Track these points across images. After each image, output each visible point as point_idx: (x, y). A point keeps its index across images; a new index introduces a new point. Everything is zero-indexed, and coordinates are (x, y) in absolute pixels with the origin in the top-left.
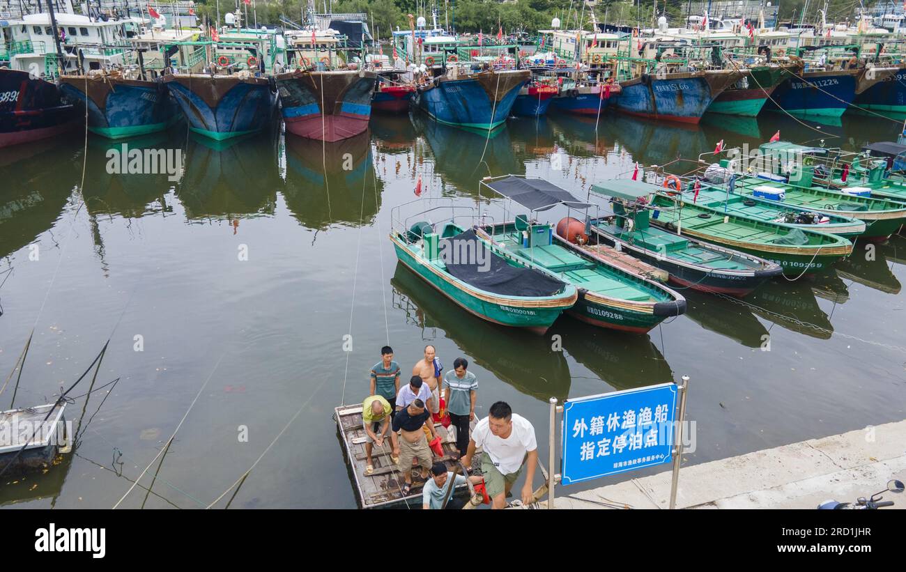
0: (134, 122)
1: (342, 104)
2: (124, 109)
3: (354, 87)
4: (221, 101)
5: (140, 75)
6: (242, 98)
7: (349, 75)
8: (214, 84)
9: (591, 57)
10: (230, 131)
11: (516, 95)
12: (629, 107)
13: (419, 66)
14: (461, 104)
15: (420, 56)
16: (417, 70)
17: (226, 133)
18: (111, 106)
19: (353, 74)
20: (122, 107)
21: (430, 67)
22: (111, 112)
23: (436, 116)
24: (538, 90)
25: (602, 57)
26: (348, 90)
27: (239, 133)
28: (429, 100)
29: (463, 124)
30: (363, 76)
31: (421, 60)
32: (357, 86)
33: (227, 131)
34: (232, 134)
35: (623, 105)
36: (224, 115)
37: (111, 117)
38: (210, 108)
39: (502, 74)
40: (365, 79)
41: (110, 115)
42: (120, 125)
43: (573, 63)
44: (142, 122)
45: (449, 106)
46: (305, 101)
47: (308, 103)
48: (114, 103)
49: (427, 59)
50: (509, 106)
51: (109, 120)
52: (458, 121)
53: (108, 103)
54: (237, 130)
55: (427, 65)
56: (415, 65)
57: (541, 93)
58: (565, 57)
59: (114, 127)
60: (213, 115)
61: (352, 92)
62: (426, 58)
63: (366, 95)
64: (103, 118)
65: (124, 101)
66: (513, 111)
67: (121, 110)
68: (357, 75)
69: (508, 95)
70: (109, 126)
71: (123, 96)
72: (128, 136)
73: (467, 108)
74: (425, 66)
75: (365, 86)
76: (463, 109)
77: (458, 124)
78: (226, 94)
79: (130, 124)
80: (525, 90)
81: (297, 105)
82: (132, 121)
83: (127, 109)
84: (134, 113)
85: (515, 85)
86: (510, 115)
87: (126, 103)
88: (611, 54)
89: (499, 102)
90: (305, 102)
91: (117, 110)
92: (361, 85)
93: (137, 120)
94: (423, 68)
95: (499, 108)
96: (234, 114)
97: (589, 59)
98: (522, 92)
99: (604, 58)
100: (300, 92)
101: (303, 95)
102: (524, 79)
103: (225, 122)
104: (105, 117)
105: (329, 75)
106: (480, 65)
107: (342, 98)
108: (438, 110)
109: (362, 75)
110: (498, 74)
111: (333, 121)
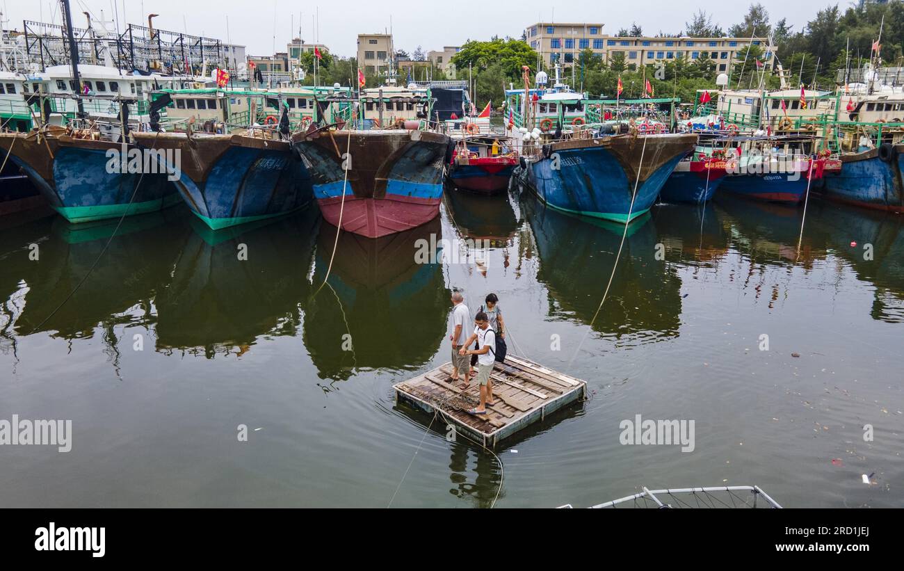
0: (104, 200)
1: (386, 182)
2: (84, 182)
3: (404, 156)
4: (209, 172)
5: (121, 137)
6: (245, 169)
7: (394, 137)
8: (194, 148)
9: (777, 122)
10: (232, 216)
11: (670, 171)
12: (848, 193)
13: (531, 131)
14: (581, 182)
15: (533, 118)
16: (528, 136)
17: (223, 220)
18: (63, 177)
19: (401, 135)
20: (82, 179)
21: (546, 133)
22: (64, 186)
23: (545, 199)
24: (706, 165)
25: (794, 122)
26: (395, 161)
27: (248, 219)
28: (538, 176)
29: (583, 213)
30: (418, 139)
31: (534, 123)
32: (411, 154)
33: (226, 217)
34: (235, 221)
35: (836, 190)
36: (219, 193)
37: (65, 193)
38: (195, 183)
39: (649, 140)
40: (421, 144)
41: (63, 189)
42: (80, 204)
43: (748, 129)
44: (117, 199)
45: (564, 186)
46: (331, 176)
47: (337, 180)
48: (66, 173)
49: (543, 122)
50: (657, 189)
51: (62, 197)
52: (578, 208)
53: (57, 173)
54: (244, 215)
55: (542, 130)
56: (526, 130)
57: (711, 170)
58: (736, 123)
59: (72, 206)
60: (200, 193)
61: (404, 163)
62: (541, 120)
63: (428, 170)
64: (54, 193)
65: (82, 171)
66: (664, 195)
67: (80, 183)
68: (408, 137)
69: (658, 172)
70: (64, 206)
71: (77, 163)
72: (94, 218)
73: (590, 190)
74: (540, 131)
75: (424, 155)
76: (585, 191)
77: (576, 212)
78: (215, 163)
79: (98, 202)
80: (685, 165)
81: (323, 181)
82: (100, 198)
83: (89, 181)
84: (101, 188)
85: (671, 157)
86: (657, 201)
87: (86, 174)
88: (809, 118)
89: (643, 182)
90: (333, 177)
91: (74, 183)
92: (416, 153)
93: (109, 196)
94: (536, 132)
95: (641, 191)
96: (235, 192)
97: (773, 124)
98: (679, 168)
99: (797, 123)
100: (323, 162)
101: (328, 167)
102: (685, 147)
103: (221, 203)
104: (56, 193)
105: (362, 136)
106: (615, 127)
107: (387, 172)
108: (549, 190)
109: (416, 137)
110: (643, 139)
111: (374, 208)
